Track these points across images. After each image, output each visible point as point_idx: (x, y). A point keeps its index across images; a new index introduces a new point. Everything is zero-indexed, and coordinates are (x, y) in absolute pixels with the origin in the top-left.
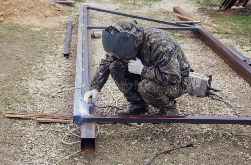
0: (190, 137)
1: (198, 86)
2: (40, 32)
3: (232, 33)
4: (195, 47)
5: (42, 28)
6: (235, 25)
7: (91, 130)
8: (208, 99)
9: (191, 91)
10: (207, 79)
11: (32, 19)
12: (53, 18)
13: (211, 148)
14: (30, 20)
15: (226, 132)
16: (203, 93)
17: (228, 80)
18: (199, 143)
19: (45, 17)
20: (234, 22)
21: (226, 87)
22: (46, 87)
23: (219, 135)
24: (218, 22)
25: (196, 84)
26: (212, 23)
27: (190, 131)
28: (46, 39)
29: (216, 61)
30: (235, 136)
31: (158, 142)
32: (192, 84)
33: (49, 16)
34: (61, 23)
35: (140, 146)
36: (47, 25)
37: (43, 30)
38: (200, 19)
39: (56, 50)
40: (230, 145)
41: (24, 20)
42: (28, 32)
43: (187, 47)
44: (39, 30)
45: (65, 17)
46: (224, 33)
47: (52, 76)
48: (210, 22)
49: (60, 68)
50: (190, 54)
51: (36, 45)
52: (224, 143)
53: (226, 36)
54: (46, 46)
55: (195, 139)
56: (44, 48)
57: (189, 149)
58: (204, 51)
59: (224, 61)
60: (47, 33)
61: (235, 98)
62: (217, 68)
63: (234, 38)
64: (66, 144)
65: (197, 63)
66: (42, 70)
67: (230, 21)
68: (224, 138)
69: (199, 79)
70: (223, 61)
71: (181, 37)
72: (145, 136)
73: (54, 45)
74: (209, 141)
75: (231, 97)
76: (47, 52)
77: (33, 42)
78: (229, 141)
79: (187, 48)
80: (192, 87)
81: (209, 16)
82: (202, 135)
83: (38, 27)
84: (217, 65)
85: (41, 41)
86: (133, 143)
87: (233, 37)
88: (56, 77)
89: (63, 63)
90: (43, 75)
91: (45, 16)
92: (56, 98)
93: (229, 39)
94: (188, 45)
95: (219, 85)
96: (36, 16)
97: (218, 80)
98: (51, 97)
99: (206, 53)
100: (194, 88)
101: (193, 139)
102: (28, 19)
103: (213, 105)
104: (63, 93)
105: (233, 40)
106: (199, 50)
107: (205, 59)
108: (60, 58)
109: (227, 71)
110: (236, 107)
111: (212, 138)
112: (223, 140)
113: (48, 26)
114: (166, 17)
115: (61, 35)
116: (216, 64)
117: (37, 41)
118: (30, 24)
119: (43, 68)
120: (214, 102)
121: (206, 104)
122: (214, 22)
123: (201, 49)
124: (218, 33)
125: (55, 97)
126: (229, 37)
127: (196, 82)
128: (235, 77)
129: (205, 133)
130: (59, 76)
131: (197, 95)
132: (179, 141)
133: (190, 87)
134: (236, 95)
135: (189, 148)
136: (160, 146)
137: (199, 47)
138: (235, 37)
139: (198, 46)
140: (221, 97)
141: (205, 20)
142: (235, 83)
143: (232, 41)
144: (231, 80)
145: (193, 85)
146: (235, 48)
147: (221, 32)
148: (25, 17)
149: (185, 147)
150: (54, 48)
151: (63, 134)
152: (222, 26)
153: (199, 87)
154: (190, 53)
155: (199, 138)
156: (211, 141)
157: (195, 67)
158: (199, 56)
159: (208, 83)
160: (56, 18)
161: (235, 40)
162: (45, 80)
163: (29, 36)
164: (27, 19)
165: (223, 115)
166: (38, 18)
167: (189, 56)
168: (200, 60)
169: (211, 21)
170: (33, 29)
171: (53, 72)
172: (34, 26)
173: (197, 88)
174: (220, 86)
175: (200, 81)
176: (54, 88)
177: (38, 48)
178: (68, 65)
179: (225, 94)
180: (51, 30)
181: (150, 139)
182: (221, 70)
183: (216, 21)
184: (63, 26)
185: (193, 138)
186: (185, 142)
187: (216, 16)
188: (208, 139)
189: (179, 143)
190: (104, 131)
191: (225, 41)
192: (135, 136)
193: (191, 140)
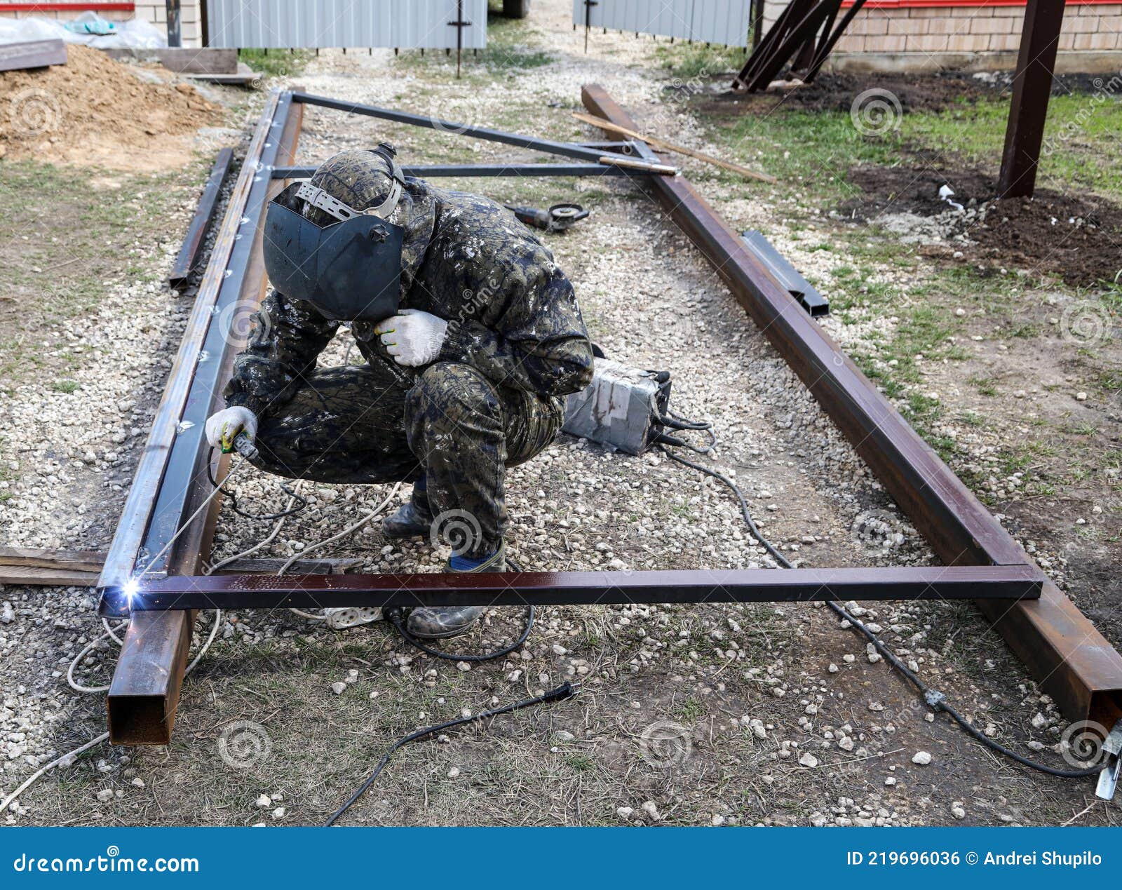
0: (563, 650)
1: (620, 413)
2: (116, 191)
3: (766, 177)
4: (637, 236)
5: (127, 175)
6: (777, 148)
7: (158, 651)
8: (656, 461)
9: (595, 433)
10: (651, 389)
11: (102, 146)
12: (175, 139)
13: (638, 705)
14: (92, 150)
15: (707, 623)
16: (640, 440)
17: (737, 376)
18: (597, 681)
19: (147, 136)
20: (775, 137)
21: (727, 407)
22: (73, 419)
23: (677, 637)
24: (724, 138)
25: (612, 407)
26: (705, 142)
27: (568, 623)
28: (128, 220)
29: (701, 291)
30: (739, 641)
31: (438, 678)
32: (597, 407)
33: (161, 132)
34: (199, 154)
35: (363, 698)
36: (150, 163)
37: (129, 184)
38: (668, 126)
39: (155, 260)
40: (716, 688)
41: (73, 151)
42: (78, 192)
43: (609, 235)
44: (113, 184)
45: (218, 131)
46: (739, 180)
47: (109, 371)
48: (699, 137)
49: (145, 336)
50: (615, 267)
51: (91, 243)
52: (692, 678)
53: (746, 189)
54: (123, 247)
55: (582, 661)
56: (114, 255)
57: (556, 711)
58: (664, 253)
59: (729, 292)
60: (140, 195)
61: (756, 452)
62: (701, 324)
63: (771, 198)
64: (81, 693)
65: (635, 302)
66: (78, 349)
67: (762, 134)
68: (694, 654)
69: (623, 388)
70: (726, 291)
71: (593, 197)
72: (389, 651)
73: (151, 240)
74: (637, 668)
75: (741, 449)
76: (119, 269)
77: (82, 233)
78: (712, 667)
79: (609, 242)
80: (599, 415)
81: (697, 115)
82: (612, 640)
83: (118, 173)
84: (704, 311)
85: (109, 227)
86: (339, 687)
87: (769, 193)
88: (123, 374)
89: (162, 313)
90: (77, 369)
91: (148, 133)
92: (97, 470)
93: (753, 203)
94: (615, 229)
95: (703, 396)
96: (115, 135)
97: (703, 376)
98: (80, 464)
99: (670, 260)
100: (607, 421)
101: (574, 662)
102: (89, 148)
103: (672, 490)
104: (131, 446)
105: (766, 206)
106: (650, 250)
107: (666, 287)
108: (158, 295)
109: (736, 337)
110: (754, 494)
111: (649, 655)
112: (691, 663)
113: (150, 168)
114: (553, 121)
115: (185, 203)
116: (699, 306)
117: (97, 229)
118: (89, 162)
119: (83, 341)
120: (678, 477)
121: (646, 488)
122: (709, 137)
123: (656, 243)
124: (721, 179)
125: (98, 462)
126: (754, 192)
127: (614, 400)
128: (762, 362)
129: (626, 627)
130: (132, 368)
131: (615, 449)
132: (518, 673)
133: (592, 418)
134: (759, 439)
135: (554, 705)
136: (441, 700)
137: (651, 235)
138: (774, 192)
139: (649, 233)
140: (706, 453)
141: (681, 132)
142: (762, 385)
143: (765, 210)
144: (747, 374)
145: (601, 409)
146: (770, 239)
147: (732, 174)
148: (79, 139)
149: (538, 701)
150: (148, 253)
151: (82, 640)
152: (736, 153)
153: (624, 417)
154: (618, 260)
155: (598, 653)
156: (643, 668)
157: (627, 321)
158: (646, 271)
159: (654, 405)
160: (186, 139)
161: (772, 207)
162: (77, 392)
163: (74, 211)
164: (85, 147)
165: (704, 534)
166: (123, 141)
167: (612, 273)
168: (646, 290)
169: (702, 134)
170: (96, 184)
171: (115, 355)
172: (101, 171)
173: (614, 419)
174: (706, 401)
175: (628, 395)
176: (104, 423)
177: (91, 256)
178: (178, 324)
179: (722, 435)
180: (158, 182)
181: (409, 664)
182: (715, 330)
183: (719, 135)
184: (201, 167)
185: (575, 655)
186: (544, 678)
187: (718, 115)
188: (635, 661)
189: (519, 686)
190: (239, 625)
191: (740, 211)
192: (351, 649)
193: (569, 663)
